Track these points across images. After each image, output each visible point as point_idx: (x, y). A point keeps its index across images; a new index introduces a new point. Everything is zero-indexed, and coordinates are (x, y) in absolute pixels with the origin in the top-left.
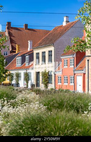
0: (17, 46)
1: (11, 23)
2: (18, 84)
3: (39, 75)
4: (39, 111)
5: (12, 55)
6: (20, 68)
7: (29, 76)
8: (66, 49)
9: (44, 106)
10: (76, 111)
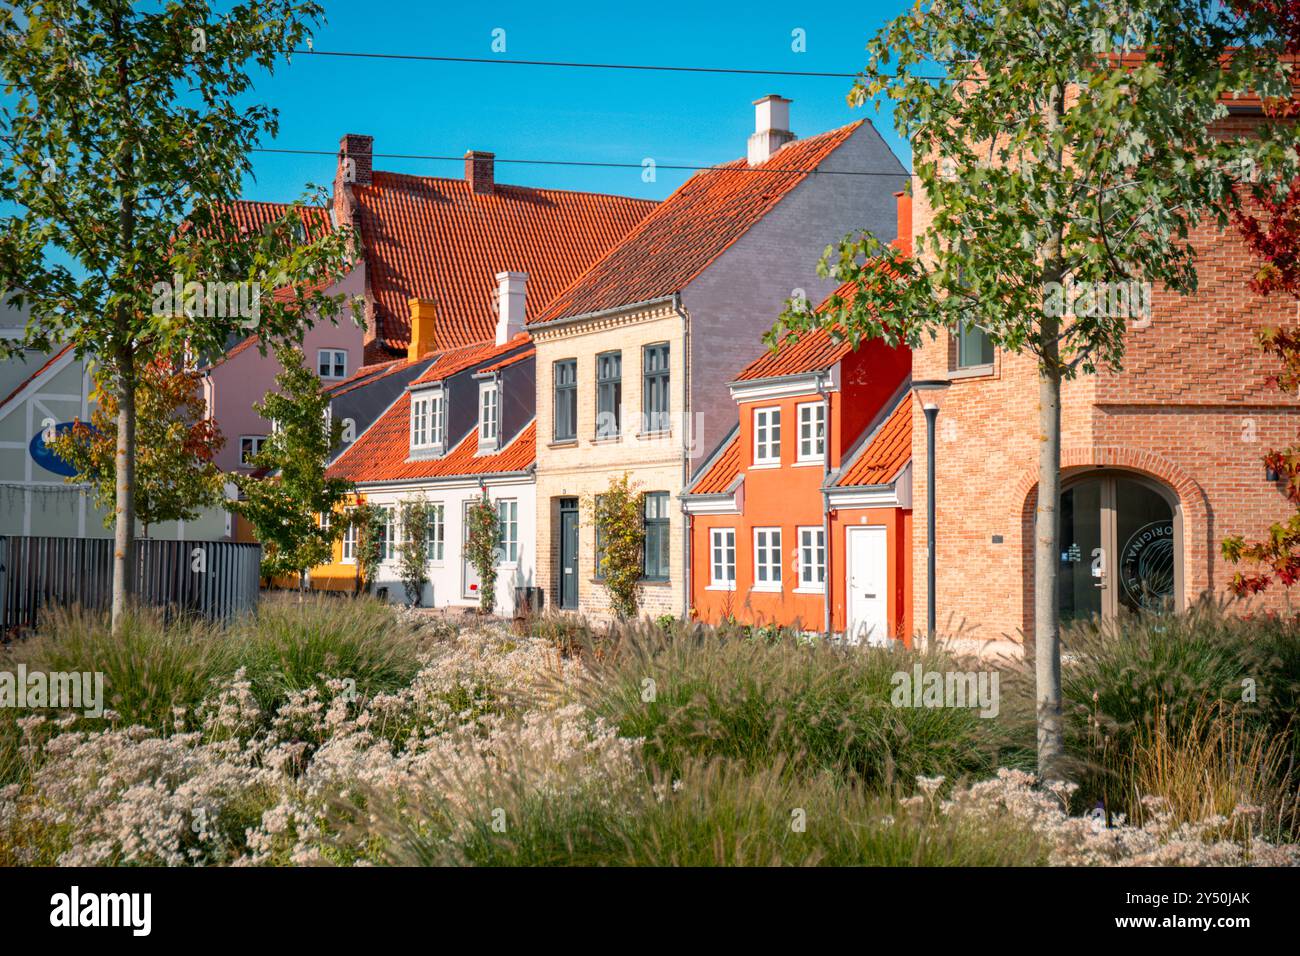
0: (416, 311)
1: (369, 140)
2: (417, 589)
3: (576, 522)
4: (587, 775)
5: (376, 373)
6: (435, 472)
7: (503, 525)
8: (780, 327)
9: (618, 736)
10: (852, 772)
